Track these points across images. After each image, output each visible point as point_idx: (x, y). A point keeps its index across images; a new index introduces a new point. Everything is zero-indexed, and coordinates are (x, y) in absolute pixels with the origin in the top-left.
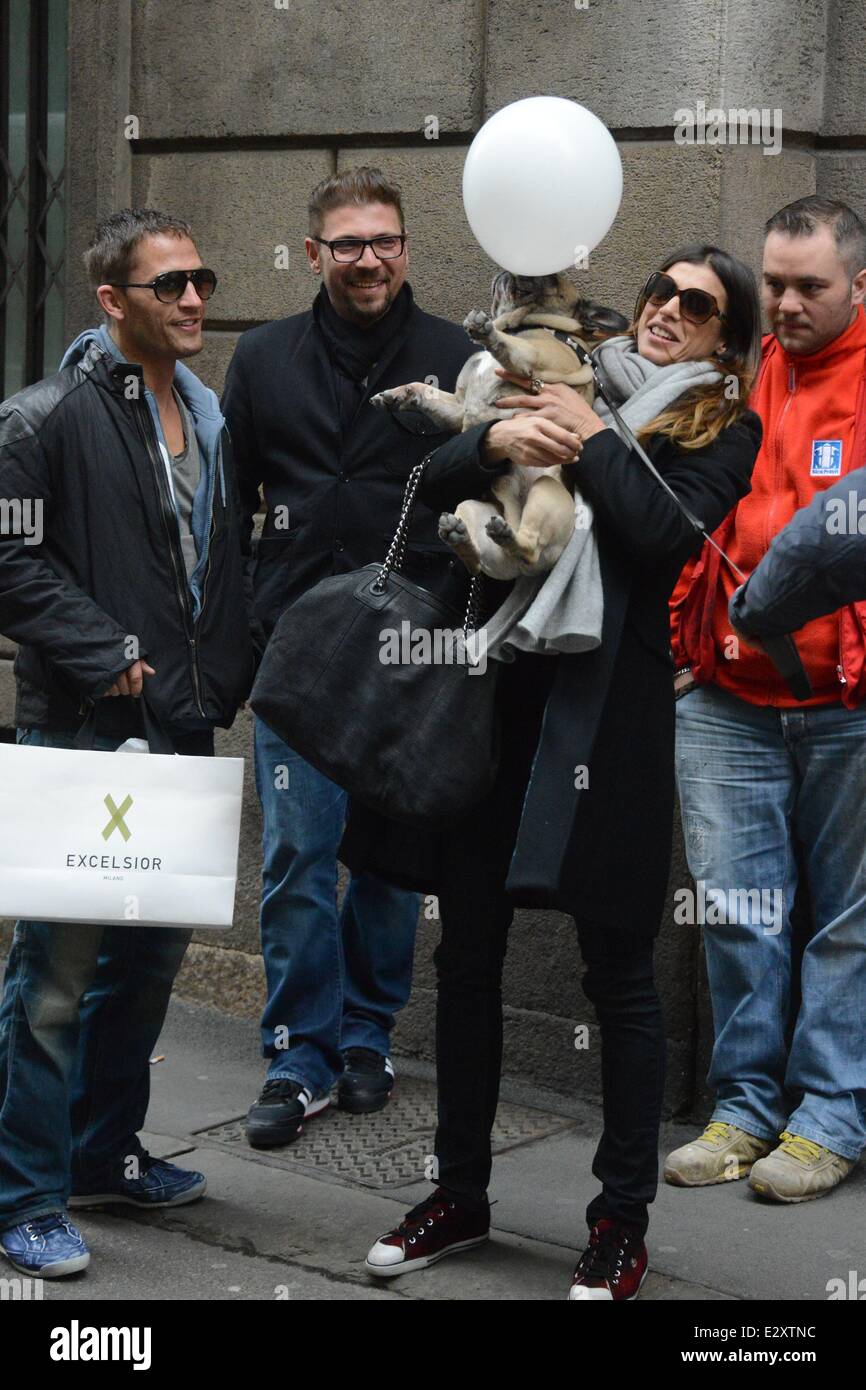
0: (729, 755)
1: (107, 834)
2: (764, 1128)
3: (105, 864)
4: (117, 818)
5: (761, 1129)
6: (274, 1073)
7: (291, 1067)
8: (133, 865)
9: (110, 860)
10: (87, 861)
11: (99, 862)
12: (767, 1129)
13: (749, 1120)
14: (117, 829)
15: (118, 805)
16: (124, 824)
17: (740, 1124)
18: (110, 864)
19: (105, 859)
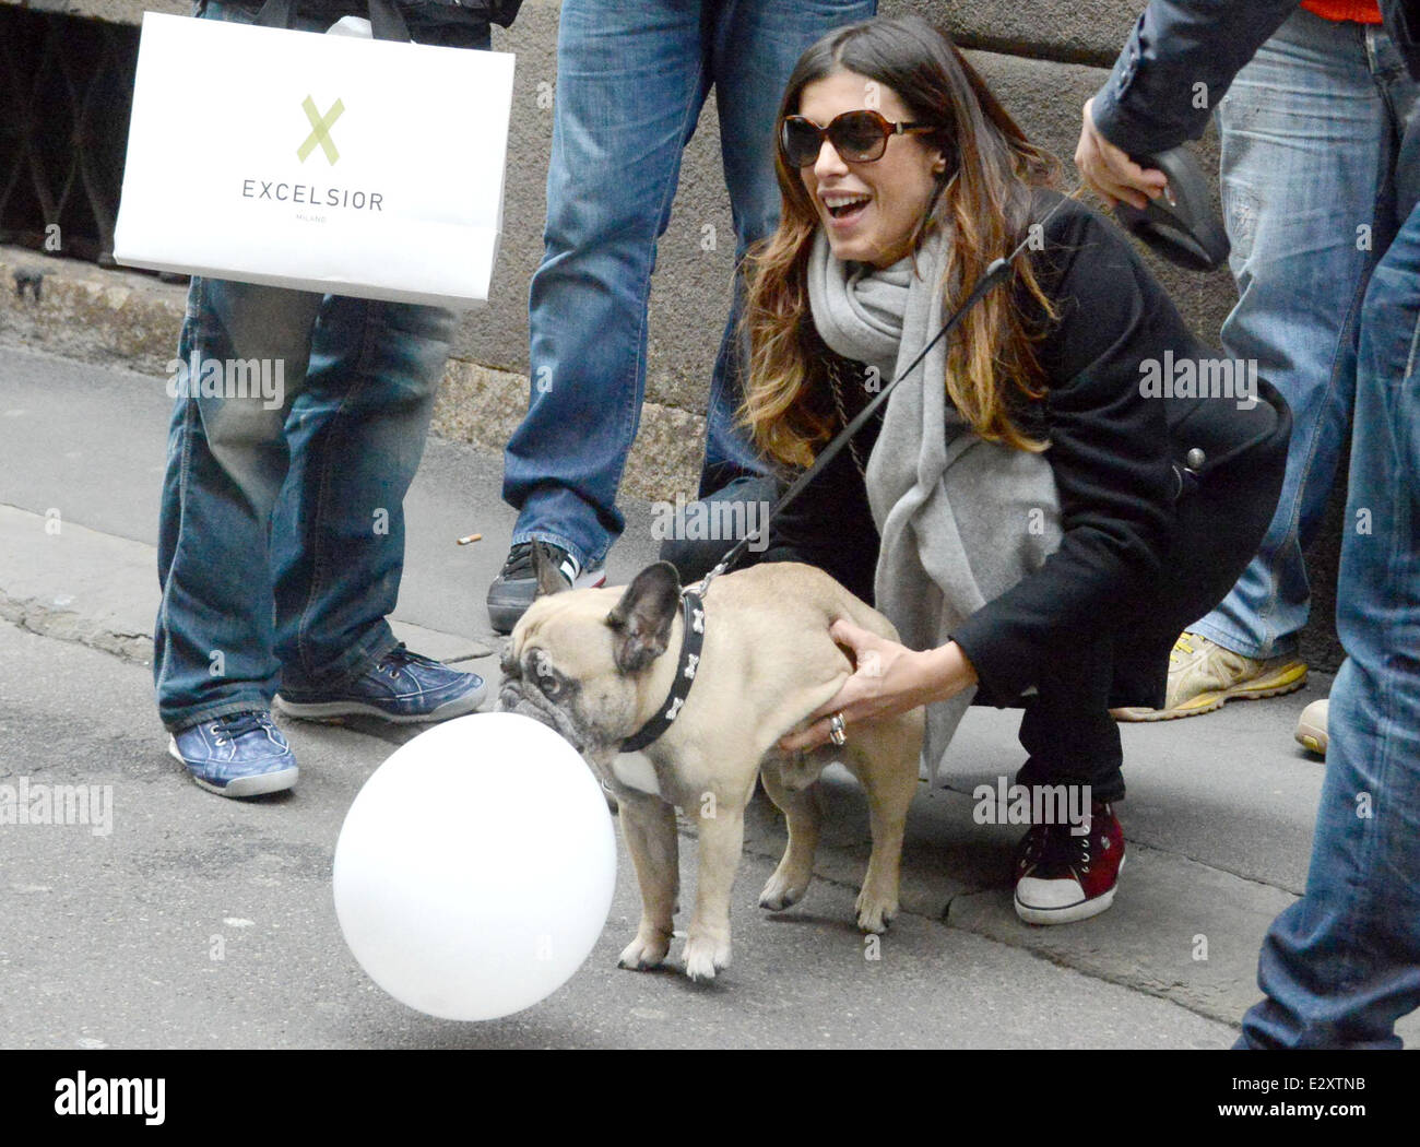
0: (1291, 97)
1: (303, 153)
2: (1245, 638)
3: (298, 197)
4: (321, 131)
5: (1240, 641)
6: (522, 534)
7: (547, 525)
8: (341, 201)
9: (307, 192)
10: (272, 191)
11: (290, 193)
12: (1249, 641)
13: (1222, 628)
14: (319, 145)
15: (323, 113)
16: (330, 141)
17: (1210, 634)
18: (307, 198)
19: (299, 190)
